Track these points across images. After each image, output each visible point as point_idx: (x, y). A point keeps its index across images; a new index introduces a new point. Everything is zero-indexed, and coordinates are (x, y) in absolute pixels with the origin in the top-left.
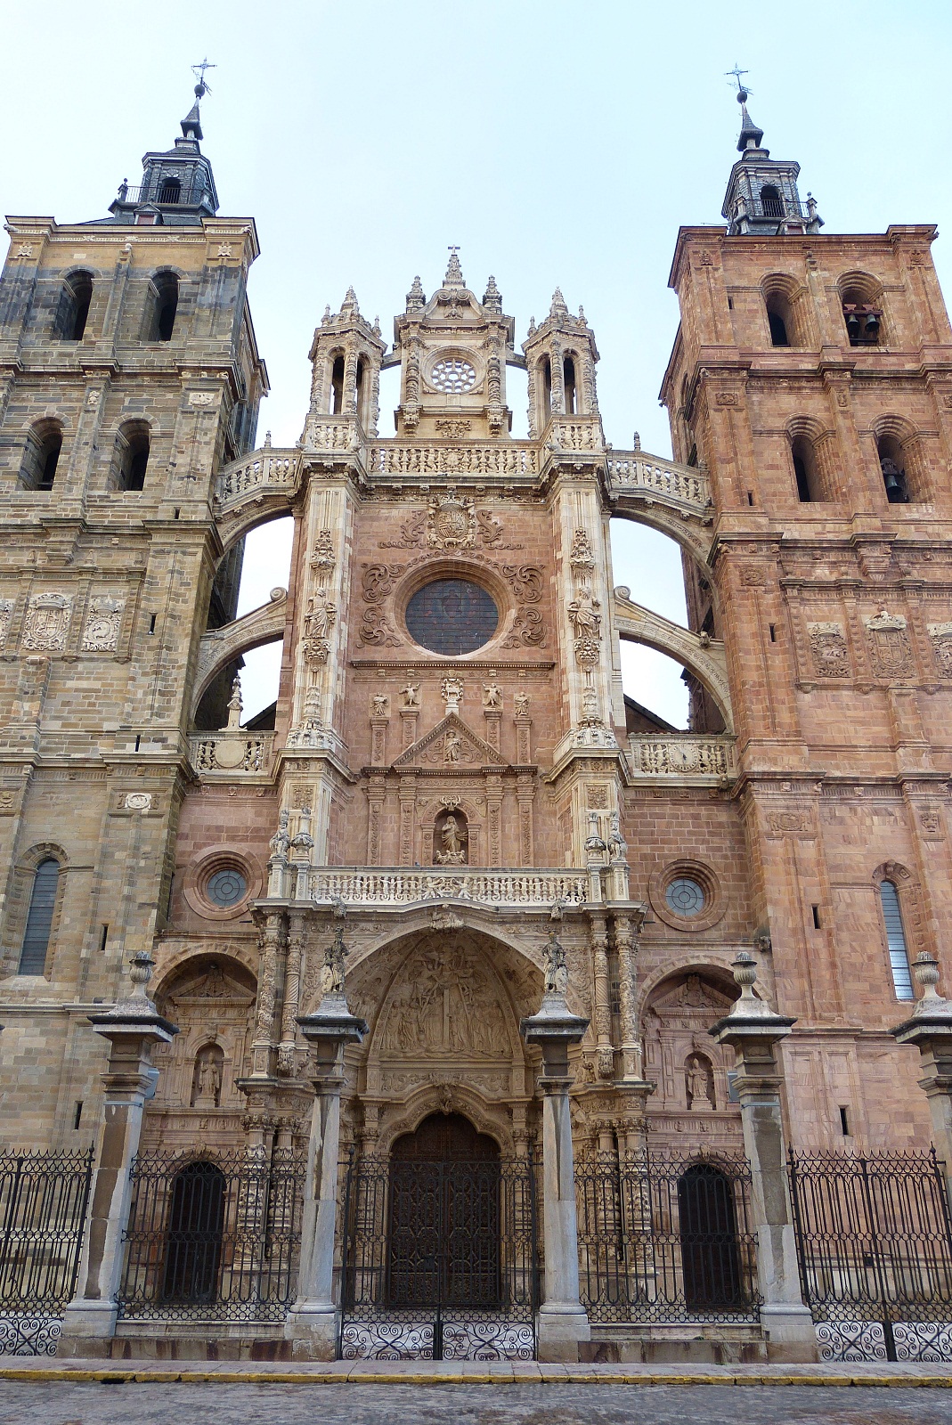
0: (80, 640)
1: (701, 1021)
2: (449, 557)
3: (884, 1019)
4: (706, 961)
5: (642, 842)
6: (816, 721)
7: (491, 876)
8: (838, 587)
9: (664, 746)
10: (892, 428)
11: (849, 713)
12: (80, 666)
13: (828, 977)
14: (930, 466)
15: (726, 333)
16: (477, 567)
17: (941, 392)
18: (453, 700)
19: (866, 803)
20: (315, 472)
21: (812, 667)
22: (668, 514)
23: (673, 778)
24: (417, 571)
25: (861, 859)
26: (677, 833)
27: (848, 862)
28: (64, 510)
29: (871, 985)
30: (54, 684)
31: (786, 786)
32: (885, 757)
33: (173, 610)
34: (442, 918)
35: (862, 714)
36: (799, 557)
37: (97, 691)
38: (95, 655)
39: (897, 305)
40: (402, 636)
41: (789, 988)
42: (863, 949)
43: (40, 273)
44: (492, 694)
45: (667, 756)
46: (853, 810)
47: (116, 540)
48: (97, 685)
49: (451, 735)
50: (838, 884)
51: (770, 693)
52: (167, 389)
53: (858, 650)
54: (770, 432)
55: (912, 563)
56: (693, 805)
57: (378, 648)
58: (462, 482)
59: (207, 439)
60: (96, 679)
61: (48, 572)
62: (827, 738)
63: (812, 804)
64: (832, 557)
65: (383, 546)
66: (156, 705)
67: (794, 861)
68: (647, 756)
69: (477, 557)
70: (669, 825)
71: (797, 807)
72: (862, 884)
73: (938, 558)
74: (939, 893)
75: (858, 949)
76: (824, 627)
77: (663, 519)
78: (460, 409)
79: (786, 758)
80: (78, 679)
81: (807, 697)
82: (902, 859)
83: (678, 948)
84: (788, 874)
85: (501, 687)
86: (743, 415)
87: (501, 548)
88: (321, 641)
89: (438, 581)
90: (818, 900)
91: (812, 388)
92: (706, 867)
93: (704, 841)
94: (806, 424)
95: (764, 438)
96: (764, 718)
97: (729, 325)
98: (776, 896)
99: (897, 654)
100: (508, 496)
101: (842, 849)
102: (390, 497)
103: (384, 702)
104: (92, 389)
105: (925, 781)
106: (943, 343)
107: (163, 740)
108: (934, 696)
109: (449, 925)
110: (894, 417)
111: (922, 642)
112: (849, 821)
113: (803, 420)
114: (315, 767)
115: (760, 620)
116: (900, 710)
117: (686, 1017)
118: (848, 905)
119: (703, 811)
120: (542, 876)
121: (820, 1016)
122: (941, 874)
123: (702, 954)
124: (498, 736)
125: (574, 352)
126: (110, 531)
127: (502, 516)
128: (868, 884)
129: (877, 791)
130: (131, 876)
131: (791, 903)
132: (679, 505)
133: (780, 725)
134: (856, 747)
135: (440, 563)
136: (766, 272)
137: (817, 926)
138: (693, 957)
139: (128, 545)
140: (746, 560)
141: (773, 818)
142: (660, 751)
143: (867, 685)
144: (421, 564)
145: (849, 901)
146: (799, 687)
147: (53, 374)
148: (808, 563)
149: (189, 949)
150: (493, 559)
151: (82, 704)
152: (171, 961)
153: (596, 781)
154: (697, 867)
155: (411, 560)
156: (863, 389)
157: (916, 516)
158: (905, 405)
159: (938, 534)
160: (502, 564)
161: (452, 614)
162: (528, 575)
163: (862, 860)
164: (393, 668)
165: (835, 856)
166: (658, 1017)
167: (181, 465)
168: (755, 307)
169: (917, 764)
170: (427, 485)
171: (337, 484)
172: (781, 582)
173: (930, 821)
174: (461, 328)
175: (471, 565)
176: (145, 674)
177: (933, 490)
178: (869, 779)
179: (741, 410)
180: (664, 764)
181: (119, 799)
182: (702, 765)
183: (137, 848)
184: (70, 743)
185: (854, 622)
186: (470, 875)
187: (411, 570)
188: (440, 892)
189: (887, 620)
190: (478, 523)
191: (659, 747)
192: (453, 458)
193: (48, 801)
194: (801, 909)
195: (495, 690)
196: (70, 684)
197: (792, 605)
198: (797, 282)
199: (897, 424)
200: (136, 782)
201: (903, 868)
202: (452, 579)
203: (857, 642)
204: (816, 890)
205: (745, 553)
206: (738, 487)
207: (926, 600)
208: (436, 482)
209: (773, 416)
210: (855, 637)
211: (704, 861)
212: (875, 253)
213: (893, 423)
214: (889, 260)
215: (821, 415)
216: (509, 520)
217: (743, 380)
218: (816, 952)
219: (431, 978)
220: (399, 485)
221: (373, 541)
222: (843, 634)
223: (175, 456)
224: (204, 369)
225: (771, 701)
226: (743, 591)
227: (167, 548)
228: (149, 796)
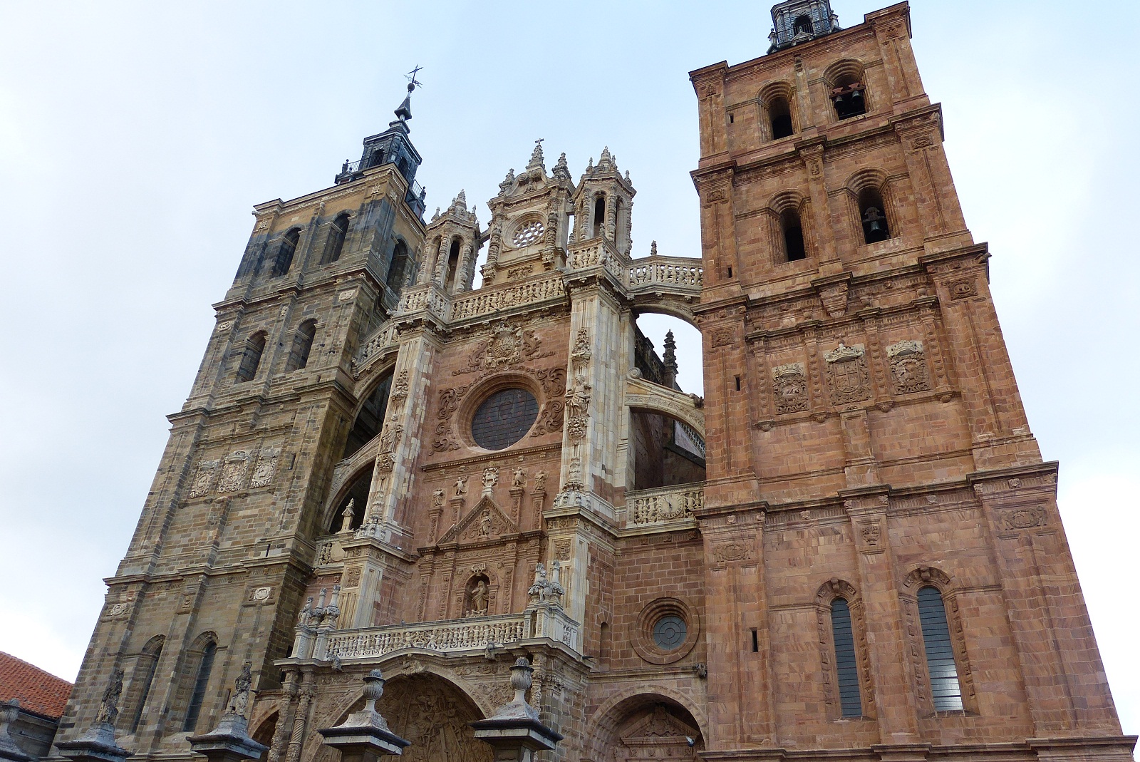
0: (251, 482)
1: (666, 749)
2: (499, 373)
3: (818, 739)
4: (650, 691)
5: (628, 586)
6: (773, 455)
7: (452, 626)
8: (800, 330)
9: (655, 499)
10: (869, 180)
11: (805, 443)
12: (249, 500)
13: (760, 699)
14: (899, 204)
15: (722, 143)
16: (519, 376)
17: (908, 138)
18: (489, 485)
19: (812, 523)
20: (404, 330)
21: (774, 407)
22: (676, 301)
23: (658, 526)
24: (477, 388)
25: (803, 580)
26: (658, 575)
27: (792, 584)
28: (254, 392)
29: (807, 705)
30: (231, 515)
31: (732, 519)
32: (836, 479)
33: (306, 449)
34: (410, 666)
35: (817, 442)
36: (769, 312)
37: (255, 516)
38: (257, 490)
39: (876, 77)
40: (460, 442)
41: (722, 712)
42: (802, 669)
43: (269, 236)
44: (518, 475)
45: (657, 507)
46: (801, 534)
47: (282, 406)
48: (255, 511)
49: (485, 514)
50: (781, 606)
51: (728, 437)
52: (330, 294)
53: (816, 383)
54: (754, 213)
55: (873, 294)
56: (674, 548)
57: (443, 453)
58: (512, 313)
59: (346, 322)
60: (256, 507)
61: (241, 437)
62: (782, 470)
63: (756, 532)
64: (799, 305)
65: (455, 374)
66: (284, 521)
67: (735, 589)
68: (640, 509)
69: (520, 369)
70: (652, 568)
71: (742, 537)
72: (804, 604)
73: (899, 284)
74: (877, 606)
75: (797, 670)
76: (783, 370)
77: (672, 305)
78: (526, 258)
79: (736, 494)
80: (246, 509)
81: (767, 435)
82: (845, 576)
83: (626, 679)
84: (729, 601)
85: (527, 469)
86: (727, 205)
87: (538, 357)
88: (389, 455)
89: (496, 393)
90: (755, 623)
91: (793, 167)
92: (682, 603)
93: (682, 580)
94: (789, 197)
95: (749, 219)
96: (722, 459)
97: (725, 136)
98: (717, 623)
99: (854, 380)
100: (547, 316)
101: (788, 573)
102: (464, 336)
103: (441, 495)
104: (284, 305)
105: (866, 496)
106: (912, 95)
107: (283, 546)
108: (890, 413)
109: (413, 672)
110: (868, 171)
111: (878, 365)
112: (795, 545)
113: (786, 195)
114: (364, 552)
115: (725, 374)
116: (851, 432)
117: (651, 745)
118: (790, 626)
119: (683, 552)
120: (490, 623)
121: (749, 738)
122: (881, 586)
123: (647, 684)
124: (518, 509)
125: (603, 193)
126: (278, 401)
127: (542, 333)
128: (810, 604)
129: (825, 512)
130: (249, 651)
131: (730, 628)
132: (683, 292)
133: (736, 464)
134: (809, 473)
135: (493, 379)
136: (763, 85)
137: (756, 649)
138: (639, 688)
139: (289, 408)
140: (716, 326)
141: (719, 550)
142: (651, 503)
143: (820, 414)
144: (479, 382)
145: (790, 622)
146: (759, 427)
147: (265, 301)
148: (775, 315)
149: (276, 705)
150: (531, 368)
151: (245, 527)
152: (264, 715)
153: (562, 537)
154: (675, 603)
155: (471, 380)
156: (839, 155)
157: (883, 251)
158: (878, 157)
159: (903, 263)
160: (536, 370)
161: (505, 416)
162: (555, 374)
163: (806, 581)
164: (451, 467)
165: (780, 580)
166: (627, 746)
167: (328, 345)
168: (752, 116)
169: (861, 481)
170: (487, 321)
171: (417, 335)
172: (746, 338)
173: (871, 535)
174: (533, 198)
175: (516, 376)
176: (282, 499)
177: (901, 224)
178: (814, 502)
179: (726, 202)
180: (654, 515)
181: (251, 593)
182: (687, 511)
183: (255, 629)
184: (233, 556)
185: (815, 359)
186: (437, 628)
187: (472, 388)
188: (415, 645)
189: (843, 352)
190: (522, 342)
191: (651, 499)
192: (509, 296)
193: (214, 601)
194: (738, 634)
195: (520, 472)
196: (241, 513)
197: (758, 355)
198: (789, 85)
199: (873, 176)
200: (261, 579)
201: (848, 584)
202: (507, 390)
203: (815, 376)
204: (754, 614)
205: (717, 319)
206: (718, 265)
207: (885, 325)
208: (493, 317)
209: (758, 199)
210: (815, 373)
211: (680, 597)
212: (858, 41)
213: (869, 176)
214: (871, 42)
215: (800, 187)
216: (546, 334)
217: (729, 177)
218: (750, 675)
219: (426, 718)
220: (468, 326)
221: (448, 372)
222: (804, 372)
223: (325, 339)
224: (349, 274)
225: (728, 444)
226: (713, 352)
227: (308, 405)
228: (269, 589)
